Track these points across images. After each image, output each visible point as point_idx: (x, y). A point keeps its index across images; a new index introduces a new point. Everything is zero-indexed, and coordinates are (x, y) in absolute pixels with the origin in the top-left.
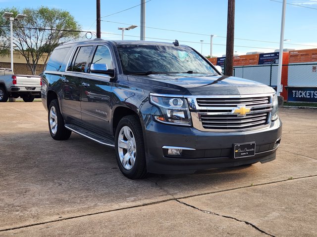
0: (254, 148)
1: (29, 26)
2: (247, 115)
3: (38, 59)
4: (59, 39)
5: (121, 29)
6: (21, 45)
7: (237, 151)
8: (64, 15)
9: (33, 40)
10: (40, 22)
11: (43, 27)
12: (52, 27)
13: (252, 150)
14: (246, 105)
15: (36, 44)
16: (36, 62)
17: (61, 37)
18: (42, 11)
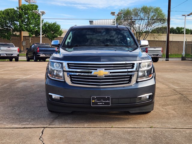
0: (109, 100)
2: (105, 76)
3: (140, 37)
4: (152, 24)
5: (184, 15)
7: (93, 101)
8: (157, 9)
9: (137, 26)
10: (142, 15)
11: (144, 18)
12: (148, 18)
13: (108, 101)
14: (105, 69)
15: (139, 28)
17: (154, 23)
18: (143, 8)
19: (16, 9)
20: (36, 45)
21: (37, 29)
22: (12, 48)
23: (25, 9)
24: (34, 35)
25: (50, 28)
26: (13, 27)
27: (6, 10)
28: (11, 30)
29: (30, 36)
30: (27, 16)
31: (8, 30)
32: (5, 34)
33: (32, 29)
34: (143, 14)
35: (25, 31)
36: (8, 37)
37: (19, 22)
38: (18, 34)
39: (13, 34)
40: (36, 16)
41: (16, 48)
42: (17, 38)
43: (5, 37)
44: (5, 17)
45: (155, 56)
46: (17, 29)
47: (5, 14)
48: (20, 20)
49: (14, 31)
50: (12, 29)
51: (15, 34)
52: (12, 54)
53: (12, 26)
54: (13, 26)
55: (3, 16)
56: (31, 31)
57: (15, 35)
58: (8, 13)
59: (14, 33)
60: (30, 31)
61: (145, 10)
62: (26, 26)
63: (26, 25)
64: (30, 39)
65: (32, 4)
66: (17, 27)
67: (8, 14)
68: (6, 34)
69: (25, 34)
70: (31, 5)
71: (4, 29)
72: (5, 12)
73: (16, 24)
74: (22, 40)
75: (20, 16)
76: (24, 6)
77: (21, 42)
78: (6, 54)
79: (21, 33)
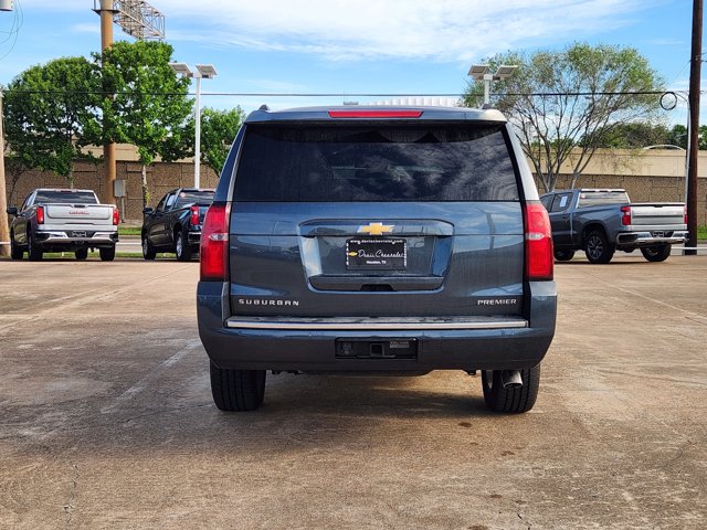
1: (544, 89)
3: (560, 162)
4: (609, 113)
6: (526, 133)
8: (625, 57)
9: (551, 119)
10: (568, 78)
11: (575, 91)
12: (593, 88)
15: (558, 129)
16: (555, 170)
17: (615, 109)
18: (574, 54)
19: (91, 61)
20: (183, 195)
21: (170, 135)
22: (90, 210)
23: (126, 58)
24: (158, 159)
25: (219, 130)
26: (80, 128)
27: (56, 65)
28: (74, 137)
29: (142, 161)
30: (132, 85)
31: (60, 140)
32: (48, 154)
33: (151, 134)
34: (572, 77)
35: (124, 141)
36: (60, 165)
37: (102, 108)
38: (98, 152)
39: (79, 152)
40: (167, 85)
41: (108, 210)
42: (92, 167)
43: (49, 165)
44: (51, 90)
45: (659, 238)
46: (94, 135)
47: (52, 80)
48: (107, 100)
49: (83, 141)
50: (76, 133)
51: (87, 153)
52: (91, 234)
53: (75, 124)
54: (80, 124)
55: (46, 85)
56: (150, 140)
57: (89, 159)
58: (64, 74)
59: (85, 151)
60: (145, 141)
61: (581, 59)
62: (129, 124)
63: (129, 119)
64: (144, 173)
65: (149, 41)
66: (97, 125)
67: (63, 80)
68: (54, 153)
69: (126, 152)
70: (149, 45)
71: (48, 133)
72: (52, 71)
73: (92, 116)
74: (114, 176)
75: (108, 86)
76: (124, 49)
77: (110, 182)
78: (69, 233)
79: (108, 152)
